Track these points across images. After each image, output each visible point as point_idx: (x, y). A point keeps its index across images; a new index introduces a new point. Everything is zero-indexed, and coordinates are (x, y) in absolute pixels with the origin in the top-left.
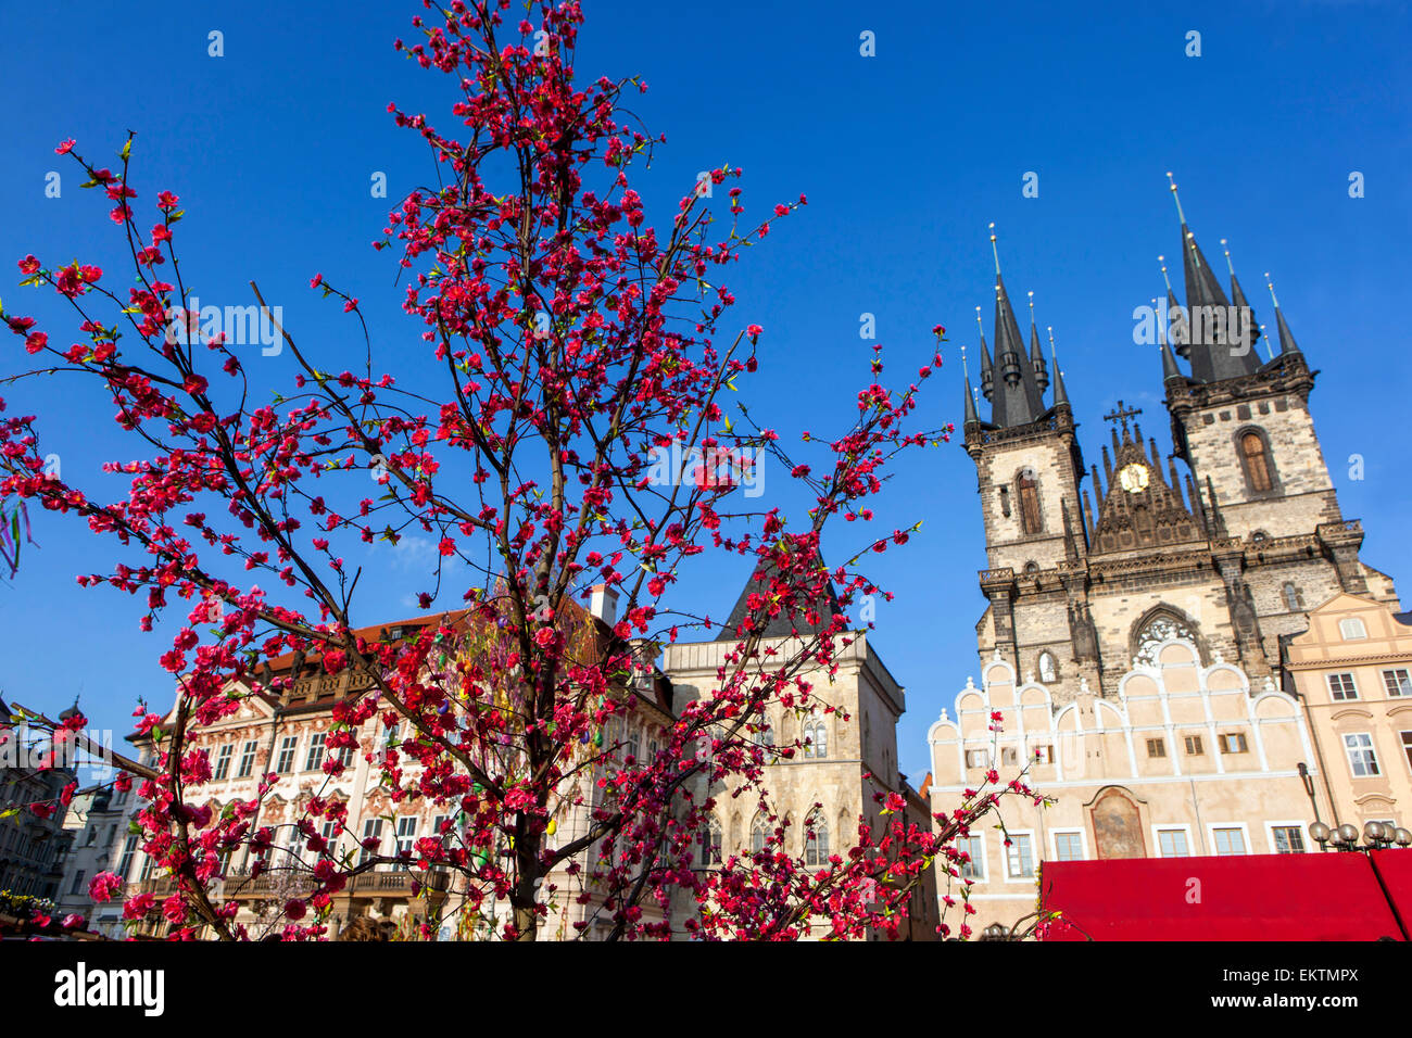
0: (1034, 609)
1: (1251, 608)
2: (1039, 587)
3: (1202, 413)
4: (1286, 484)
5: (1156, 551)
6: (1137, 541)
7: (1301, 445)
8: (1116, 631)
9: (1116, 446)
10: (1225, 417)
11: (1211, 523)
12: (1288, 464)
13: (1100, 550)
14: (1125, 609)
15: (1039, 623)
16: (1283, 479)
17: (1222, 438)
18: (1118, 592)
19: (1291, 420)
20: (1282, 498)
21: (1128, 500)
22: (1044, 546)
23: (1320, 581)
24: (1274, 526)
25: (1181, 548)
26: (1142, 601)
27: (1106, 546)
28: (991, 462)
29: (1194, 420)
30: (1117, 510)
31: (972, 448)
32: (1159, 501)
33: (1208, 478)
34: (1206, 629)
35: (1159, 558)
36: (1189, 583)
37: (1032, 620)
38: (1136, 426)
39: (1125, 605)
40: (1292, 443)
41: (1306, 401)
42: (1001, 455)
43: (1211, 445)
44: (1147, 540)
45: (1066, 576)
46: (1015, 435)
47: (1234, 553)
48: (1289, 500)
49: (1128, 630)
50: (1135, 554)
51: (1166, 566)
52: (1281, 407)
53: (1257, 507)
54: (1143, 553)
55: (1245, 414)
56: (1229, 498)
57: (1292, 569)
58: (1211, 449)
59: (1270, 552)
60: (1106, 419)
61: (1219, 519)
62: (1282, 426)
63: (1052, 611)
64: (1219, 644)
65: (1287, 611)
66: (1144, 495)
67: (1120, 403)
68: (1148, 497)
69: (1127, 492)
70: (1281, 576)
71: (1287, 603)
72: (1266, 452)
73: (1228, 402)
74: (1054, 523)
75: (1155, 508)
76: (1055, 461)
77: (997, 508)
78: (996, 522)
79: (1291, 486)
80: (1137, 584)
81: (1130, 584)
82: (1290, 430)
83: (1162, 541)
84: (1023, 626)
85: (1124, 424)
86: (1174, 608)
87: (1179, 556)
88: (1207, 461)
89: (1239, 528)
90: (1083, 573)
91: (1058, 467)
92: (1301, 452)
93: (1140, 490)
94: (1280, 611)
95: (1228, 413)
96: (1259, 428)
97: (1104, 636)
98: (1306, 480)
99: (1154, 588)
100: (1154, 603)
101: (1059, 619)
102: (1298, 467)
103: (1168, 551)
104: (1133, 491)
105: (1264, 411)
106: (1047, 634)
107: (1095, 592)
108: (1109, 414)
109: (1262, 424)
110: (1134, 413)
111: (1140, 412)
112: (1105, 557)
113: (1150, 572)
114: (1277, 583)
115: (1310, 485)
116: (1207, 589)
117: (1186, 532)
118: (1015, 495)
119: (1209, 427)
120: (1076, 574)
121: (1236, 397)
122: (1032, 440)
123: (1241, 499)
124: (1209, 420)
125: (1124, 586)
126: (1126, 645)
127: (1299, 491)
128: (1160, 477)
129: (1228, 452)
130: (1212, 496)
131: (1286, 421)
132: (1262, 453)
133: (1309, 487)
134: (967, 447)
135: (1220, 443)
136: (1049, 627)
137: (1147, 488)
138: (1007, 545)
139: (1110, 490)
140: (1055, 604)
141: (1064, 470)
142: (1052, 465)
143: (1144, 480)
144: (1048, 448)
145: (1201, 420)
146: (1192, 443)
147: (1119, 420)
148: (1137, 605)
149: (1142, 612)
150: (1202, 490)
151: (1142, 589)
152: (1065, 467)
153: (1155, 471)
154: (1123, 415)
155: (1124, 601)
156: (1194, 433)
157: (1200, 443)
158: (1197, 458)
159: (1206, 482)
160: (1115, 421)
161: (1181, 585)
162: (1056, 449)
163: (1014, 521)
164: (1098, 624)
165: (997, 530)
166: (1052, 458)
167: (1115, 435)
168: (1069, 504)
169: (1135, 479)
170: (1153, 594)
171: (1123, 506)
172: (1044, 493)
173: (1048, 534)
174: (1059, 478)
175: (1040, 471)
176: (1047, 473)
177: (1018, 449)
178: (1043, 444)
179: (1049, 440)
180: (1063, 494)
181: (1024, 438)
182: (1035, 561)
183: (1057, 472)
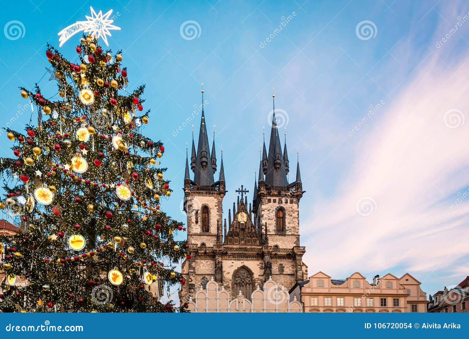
0: (203, 261)
1: (271, 271)
2: (205, 253)
3: (268, 198)
4: (287, 230)
5: (245, 247)
6: (239, 242)
7: (294, 217)
8: (228, 273)
9: (238, 204)
10: (275, 201)
11: (263, 240)
12: (289, 223)
13: (227, 243)
14: (233, 266)
15: (204, 267)
16: (287, 228)
17: (272, 209)
18: (231, 259)
19: (293, 208)
20: (285, 235)
21: (239, 226)
22: (209, 238)
23: (290, 265)
24: (281, 244)
25: (253, 247)
26: (238, 264)
27: (230, 242)
29: (265, 200)
30: (235, 229)
31: (187, 191)
32: (249, 228)
33: (266, 223)
34: (256, 276)
35: (246, 249)
36: (253, 260)
37: (201, 265)
38: (246, 197)
39: (232, 264)
40: (292, 216)
41: (299, 202)
42: (197, 197)
43: (268, 211)
44: (243, 242)
45: (216, 251)
46: (204, 190)
47: (269, 252)
48: (287, 236)
49: (232, 273)
50: (238, 247)
51: (248, 253)
52: (292, 202)
53: (278, 237)
54: (241, 247)
55: (280, 202)
56: (270, 232)
57: (283, 260)
58: (268, 212)
59: (279, 253)
60: (236, 191)
61: (267, 239)
62: (290, 209)
63: (209, 263)
64: (258, 281)
65: (279, 273)
66: (244, 225)
67: (242, 186)
68: (246, 226)
69: (239, 222)
70: (280, 262)
71: (279, 271)
72: (284, 218)
73: (276, 196)
74: (213, 230)
75: (247, 230)
76: (217, 204)
77: (194, 219)
78: (192, 224)
79: (288, 231)
80: (237, 258)
81: (235, 257)
82: (292, 211)
83: (247, 243)
84: (198, 267)
85: (242, 196)
86: (247, 267)
87: (252, 249)
88: (267, 217)
89: (271, 243)
90: (222, 250)
91: (217, 207)
92: (293, 220)
93: (244, 223)
94: (277, 273)
95: (276, 200)
96: (284, 208)
97: (225, 274)
98: (293, 230)
99: (242, 260)
100: (242, 265)
101: (211, 266)
102: (292, 225)
103: (249, 247)
104: (241, 223)
105: (286, 202)
106: (206, 271)
107: (224, 258)
108: (238, 189)
109: (285, 207)
110: (246, 191)
111: (248, 191)
112: (229, 246)
113: (242, 254)
114: (278, 264)
115: (294, 232)
116: (258, 262)
117: (255, 241)
118: (200, 215)
119: (269, 204)
120: (220, 251)
121: (279, 195)
122: (209, 193)
123: (273, 233)
124: (269, 201)
125: (233, 257)
126: (231, 278)
127: (290, 233)
128: (251, 219)
129: (273, 215)
130: (266, 230)
131: (292, 208)
132: (282, 218)
133: (293, 233)
134: (185, 190)
135: (271, 211)
136: (207, 269)
137: (246, 223)
138: (196, 235)
139: (234, 221)
140: (210, 260)
141: (219, 209)
142: (216, 206)
143: (245, 219)
144: (215, 198)
145: (267, 200)
146: (263, 209)
147: (241, 193)
148: (237, 265)
149: (238, 268)
150: (263, 227)
151: (238, 260)
152: (220, 207)
153: (249, 217)
154: (242, 191)
155: (233, 263)
156: (264, 205)
157: (265, 209)
158: (263, 215)
159: (265, 224)
160: (239, 193)
161: (251, 260)
162: (217, 200)
163: (199, 226)
164: (223, 270)
165: (193, 228)
166: (216, 203)
167: (238, 199)
168: (220, 223)
169: (242, 218)
170: (242, 262)
171: (237, 227)
172: (211, 217)
173: (211, 233)
174: (217, 212)
175: (211, 207)
176: (213, 209)
177: (204, 196)
178: (213, 196)
179: (216, 195)
180: (218, 219)
181: (207, 192)
182: (205, 243)
183: (217, 209)
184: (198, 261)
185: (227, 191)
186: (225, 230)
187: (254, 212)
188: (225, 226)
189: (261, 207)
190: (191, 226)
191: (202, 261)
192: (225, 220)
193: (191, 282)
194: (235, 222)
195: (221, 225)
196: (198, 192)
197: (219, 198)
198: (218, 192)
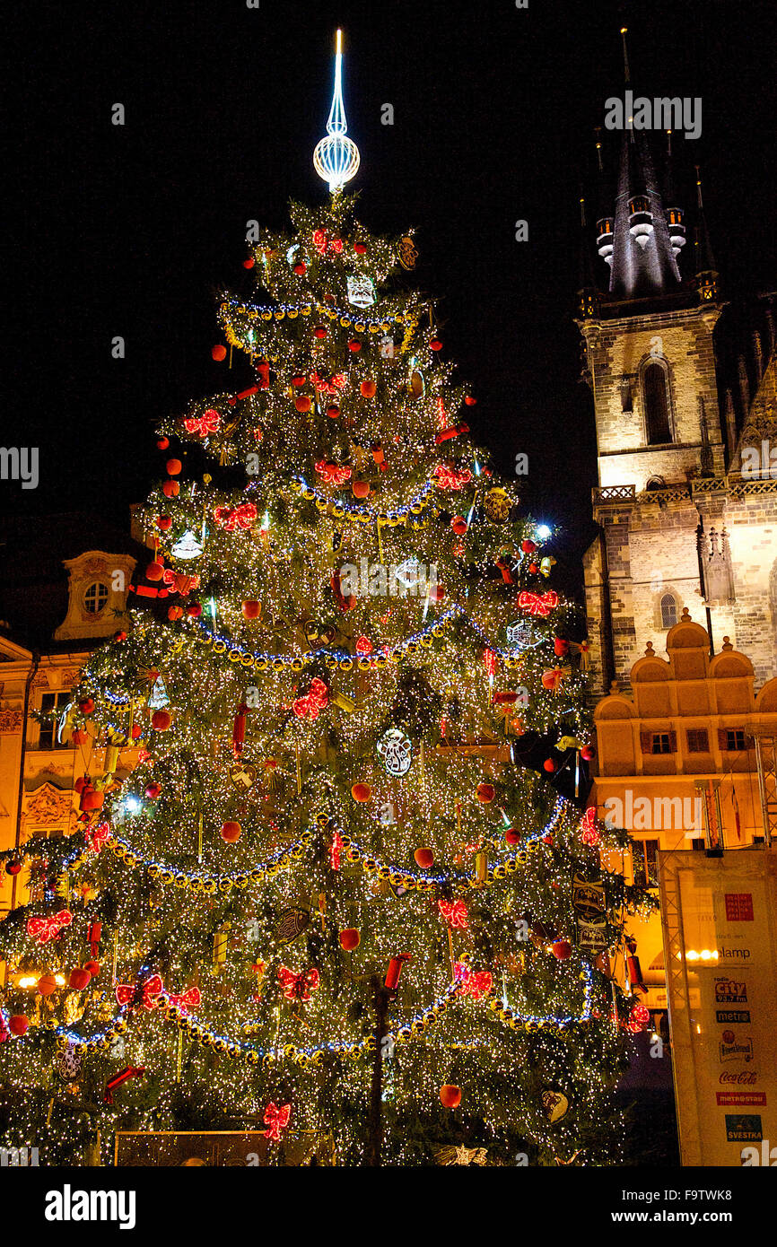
0: (657, 537)
8: (755, 569)
14: (769, 541)
15: (663, 555)
18: (761, 521)
22: (673, 457)
28: (611, 345)
37: (651, 552)
39: (768, 536)
42: (624, 337)
45: (702, 497)
63: (679, 541)
74: (687, 428)
76: (693, 348)
77: (616, 403)
84: (641, 558)
90: (723, 495)
91: (696, 357)
97: (739, 573)
101: (685, 551)
106: (671, 569)
107: (732, 519)
118: (640, 390)
120: (715, 495)
122: (664, 318)
125: (768, 513)
126: (767, 586)
136: (674, 561)
138: (624, 451)
140: (682, 532)
141: (704, 361)
142: (689, 354)
144: (684, 330)
152: (705, 356)
155: (768, 531)
162: (695, 333)
163: (636, 424)
164: (734, 559)
165: (615, 435)
166: (691, 344)
168: (708, 405)
172: (676, 390)
173: (679, 440)
174: (697, 371)
175: (674, 359)
176: (681, 363)
177: (646, 329)
178: (679, 325)
179: (687, 320)
180: (701, 393)
181: (655, 315)
182: (660, 477)
183: (696, 361)
184: (640, 537)
190: (608, 430)
191: (653, 539)
193: (619, 611)
196: (625, 320)
197: (699, 327)
198: (694, 310)
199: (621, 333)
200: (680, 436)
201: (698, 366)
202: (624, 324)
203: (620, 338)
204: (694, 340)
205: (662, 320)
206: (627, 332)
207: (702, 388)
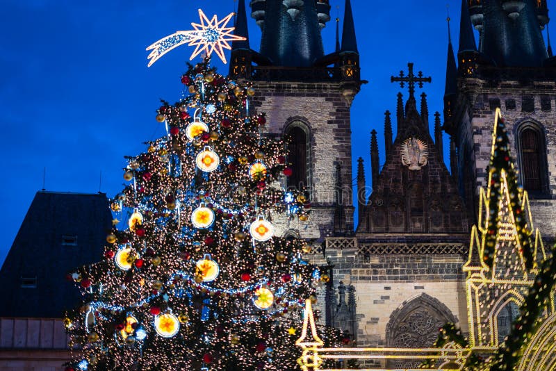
3: (490, 96)
4: (553, 188)
5: (425, 238)
6: (407, 224)
8: (375, 321)
9: (400, 114)
10: (510, 104)
14: (387, 298)
18: (382, 278)
21: (405, 177)
22: (309, 215)
25: (451, 238)
26: (405, 291)
29: (481, 101)
30: (391, 186)
32: (435, 182)
35: (428, 247)
38: (423, 96)
39: (387, 293)
42: (272, 98)
44: (418, 225)
45: (333, 253)
49: (387, 321)
50: (404, 239)
54: (411, 239)
55: (528, 106)
60: (393, 79)
66: (421, 175)
67: (411, 66)
68: (426, 177)
69: (405, 168)
72: (541, 151)
73: (514, 90)
74: (323, 188)
76: (333, 118)
80: (402, 272)
81: (396, 272)
83: (432, 227)
85: (412, 91)
86: (435, 301)
87: (447, 247)
90: (352, 253)
91: (335, 126)
93: (418, 168)
95: (513, 101)
96: (540, 125)
97: (361, 324)
99: (419, 279)
100: (419, 293)
103: (437, 240)
104: (411, 168)
105: (546, 108)
107: (359, 275)
108: (397, 75)
109: (543, 121)
110: (422, 80)
111: (429, 80)
112: (373, 237)
121: (523, 87)
124: (495, 105)
125: (388, 272)
126: (383, 337)
128: (440, 159)
132: (537, 152)
137: (424, 168)
139: (387, 163)
141: (343, 131)
142: (330, 122)
143: (423, 159)
144: (326, 100)
145: (488, 104)
146: (476, 127)
147: (406, 84)
148: (400, 294)
149: (405, 303)
150: (479, 179)
151: (406, 278)
152: (344, 126)
153: (435, 150)
154: (411, 79)
155: (387, 288)
156: (478, 116)
157: (483, 128)
158: (478, 145)
159: (484, 171)
160: (402, 84)
161: (446, 278)
162: (335, 104)
164: (359, 311)
166: (331, 114)
167: (400, 101)
168: (344, 171)
169: (414, 155)
170: (417, 284)
171: (399, 181)
172: (316, 153)
173: (316, 199)
174: (335, 139)
175: (316, 126)
176: (322, 130)
177: (293, 95)
178: (322, 95)
179: (329, 92)
180: (337, 159)
181: (302, 83)
182: (297, 231)
183: (335, 130)
185: (365, 82)
186: (361, 191)
187: (447, 128)
188: (361, 177)
189: (471, 120)
192: (361, 161)
194: (392, 167)
195: (349, 176)
196: (274, 83)
197: (340, 100)
198: (336, 84)
199: (269, 95)
200: (316, 196)
201: (336, 135)
202: (273, 87)
203: (268, 99)
204: (334, 111)
205: (307, 88)
206: (275, 95)
207: (338, 155)
